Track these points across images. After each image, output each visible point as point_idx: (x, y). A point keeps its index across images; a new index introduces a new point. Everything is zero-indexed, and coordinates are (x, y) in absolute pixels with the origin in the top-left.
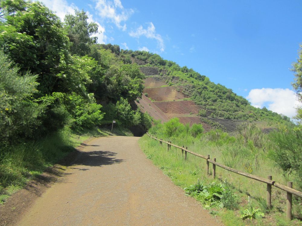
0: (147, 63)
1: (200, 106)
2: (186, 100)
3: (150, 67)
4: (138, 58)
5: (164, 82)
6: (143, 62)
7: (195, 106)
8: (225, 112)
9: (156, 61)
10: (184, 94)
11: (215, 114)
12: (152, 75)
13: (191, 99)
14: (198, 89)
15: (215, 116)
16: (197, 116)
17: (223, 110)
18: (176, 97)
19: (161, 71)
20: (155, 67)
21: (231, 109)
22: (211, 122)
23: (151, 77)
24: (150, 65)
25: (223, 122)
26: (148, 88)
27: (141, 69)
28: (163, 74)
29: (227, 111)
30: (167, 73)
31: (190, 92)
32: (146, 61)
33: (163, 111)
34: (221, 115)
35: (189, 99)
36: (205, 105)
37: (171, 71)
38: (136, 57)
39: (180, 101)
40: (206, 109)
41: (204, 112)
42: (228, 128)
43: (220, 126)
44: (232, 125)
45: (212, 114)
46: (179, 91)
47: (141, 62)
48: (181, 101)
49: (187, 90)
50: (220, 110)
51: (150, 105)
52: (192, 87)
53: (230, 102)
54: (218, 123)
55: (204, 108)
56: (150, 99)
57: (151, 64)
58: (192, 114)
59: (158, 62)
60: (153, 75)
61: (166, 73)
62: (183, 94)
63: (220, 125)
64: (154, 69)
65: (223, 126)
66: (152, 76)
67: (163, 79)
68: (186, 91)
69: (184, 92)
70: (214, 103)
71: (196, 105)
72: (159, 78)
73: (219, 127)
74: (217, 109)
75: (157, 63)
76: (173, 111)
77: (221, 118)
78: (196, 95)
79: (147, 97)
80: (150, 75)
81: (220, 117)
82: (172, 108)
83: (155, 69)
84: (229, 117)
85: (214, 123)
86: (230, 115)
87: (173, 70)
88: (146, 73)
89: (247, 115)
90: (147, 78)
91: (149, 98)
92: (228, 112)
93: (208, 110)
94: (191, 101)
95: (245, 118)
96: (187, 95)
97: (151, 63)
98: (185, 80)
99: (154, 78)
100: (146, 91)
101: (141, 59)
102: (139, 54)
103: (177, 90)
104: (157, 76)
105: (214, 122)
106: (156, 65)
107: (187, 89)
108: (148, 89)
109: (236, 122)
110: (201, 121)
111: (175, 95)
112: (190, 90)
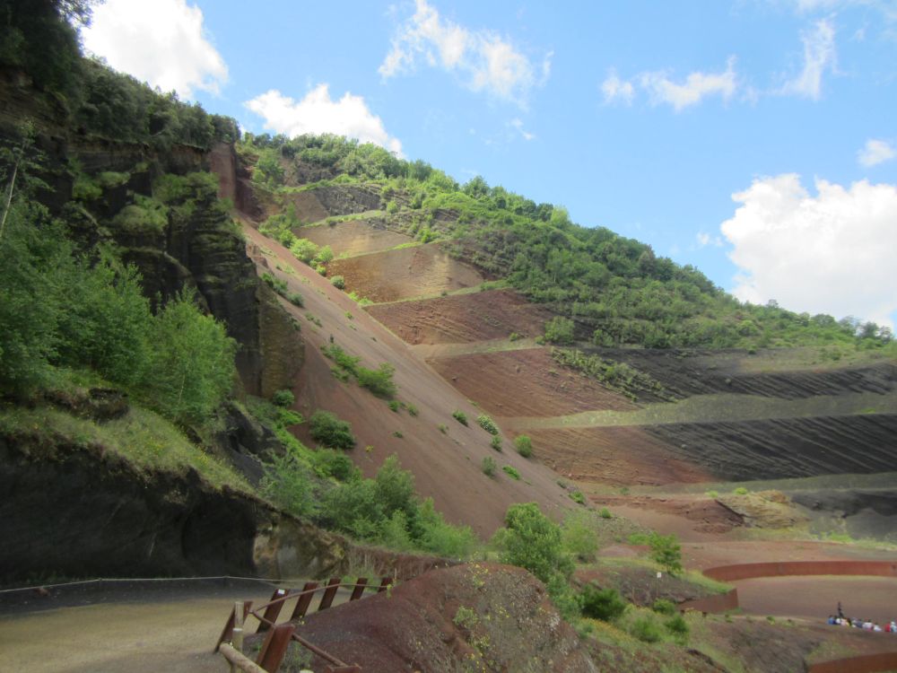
0: (341, 172)
1: (546, 305)
2: (490, 288)
3: (350, 184)
4: (306, 159)
5: (404, 231)
6: (324, 170)
7: (529, 306)
8: (646, 322)
9: (371, 163)
10: (481, 267)
11: (610, 334)
12: (359, 212)
13: (511, 282)
14: (531, 246)
15: (608, 341)
16: (539, 343)
17: (638, 316)
18: (450, 279)
19: (390, 194)
20: (369, 182)
21: (666, 309)
22: (598, 365)
23: (354, 219)
24: (350, 179)
25: (643, 362)
26: (344, 256)
27: (318, 195)
28: (399, 206)
29: (653, 320)
30: (413, 202)
31: (502, 256)
32: (335, 165)
33: (404, 338)
34: (635, 337)
35: (500, 285)
36: (566, 301)
37: (428, 194)
38: (299, 155)
39: (467, 295)
40: (574, 317)
41: (563, 326)
42: (667, 385)
43: (636, 377)
44: (682, 371)
45: (598, 332)
46: (461, 259)
47: (318, 171)
48: (472, 295)
49: (492, 253)
50: (623, 317)
51: (350, 317)
52: (508, 237)
53: (658, 283)
54: (627, 367)
55: (562, 314)
56: (352, 296)
57: (353, 174)
58: (518, 338)
59: (379, 168)
60: (363, 211)
61: (408, 202)
62: (477, 266)
63: (635, 372)
64: (365, 192)
65: (647, 375)
66: (359, 216)
67: (397, 220)
68: (489, 255)
69: (480, 259)
70: (599, 292)
71: (530, 301)
72: (383, 221)
73: (633, 381)
74: (615, 311)
75: (376, 170)
76: (442, 334)
77: (635, 347)
78: (528, 267)
79: (342, 292)
80: (352, 212)
81: (628, 342)
82: (438, 325)
83: (369, 191)
85: (609, 368)
86: (668, 332)
87: (435, 189)
88: (338, 208)
89: (730, 330)
90: (341, 222)
91: (349, 292)
92: (658, 322)
93: (582, 320)
94: (511, 291)
95: (727, 339)
96: (493, 271)
97: (352, 170)
98: (480, 218)
99: (366, 220)
100: (337, 267)
101: (318, 162)
102: (310, 146)
103: (454, 254)
104: (376, 213)
105: (609, 364)
106: (372, 177)
107: (491, 247)
108: (343, 261)
109: (695, 356)
110: (557, 362)
111: (447, 275)
112: (501, 252)
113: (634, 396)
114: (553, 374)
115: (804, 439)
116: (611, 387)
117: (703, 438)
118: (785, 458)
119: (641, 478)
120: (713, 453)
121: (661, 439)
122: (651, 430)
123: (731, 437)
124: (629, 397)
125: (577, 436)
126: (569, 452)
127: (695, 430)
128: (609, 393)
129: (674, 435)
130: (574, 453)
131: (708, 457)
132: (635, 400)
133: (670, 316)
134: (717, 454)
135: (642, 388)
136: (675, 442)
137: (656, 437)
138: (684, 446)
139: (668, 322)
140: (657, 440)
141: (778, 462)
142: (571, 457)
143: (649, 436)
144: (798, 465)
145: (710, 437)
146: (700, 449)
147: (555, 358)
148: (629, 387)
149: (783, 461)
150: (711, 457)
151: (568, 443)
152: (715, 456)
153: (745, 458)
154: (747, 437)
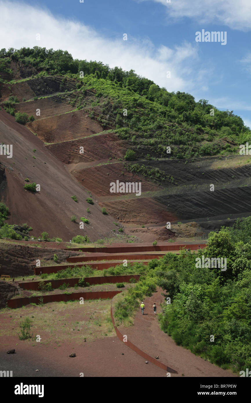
0: (42, 70)
5: (70, 103)
6: (33, 69)
7: (119, 141)
10: (101, 122)
18: (88, 129)
22: (144, 169)
32: (39, 66)
33: (64, 161)
42: (176, 177)
54: (158, 169)
57: (48, 70)
58: (112, 159)
60: (52, 92)
62: (99, 122)
64: (54, 81)
68: (105, 116)
69: (101, 118)
99: (53, 98)
102: (27, 55)
103: (90, 116)
104: (58, 94)
105: (150, 169)
108: (39, 121)
111: (86, 127)
113: (159, 183)
114: (123, 175)
115: (215, 199)
117: (176, 201)
118: (207, 208)
119: (151, 220)
120: (179, 208)
121: (160, 203)
122: (157, 199)
123: (188, 200)
125: (128, 203)
126: (124, 211)
127: (174, 198)
129: (165, 200)
130: (126, 211)
131: (177, 210)
132: (160, 185)
136: (165, 203)
137: (158, 202)
138: (168, 205)
140: (158, 203)
141: (204, 210)
142: (125, 213)
143: (156, 202)
144: (211, 211)
145: (179, 200)
146: (175, 206)
147: (125, 167)
149: (206, 210)
150: (179, 209)
151: (124, 207)
152: (180, 209)
153: (191, 209)
154: (193, 200)
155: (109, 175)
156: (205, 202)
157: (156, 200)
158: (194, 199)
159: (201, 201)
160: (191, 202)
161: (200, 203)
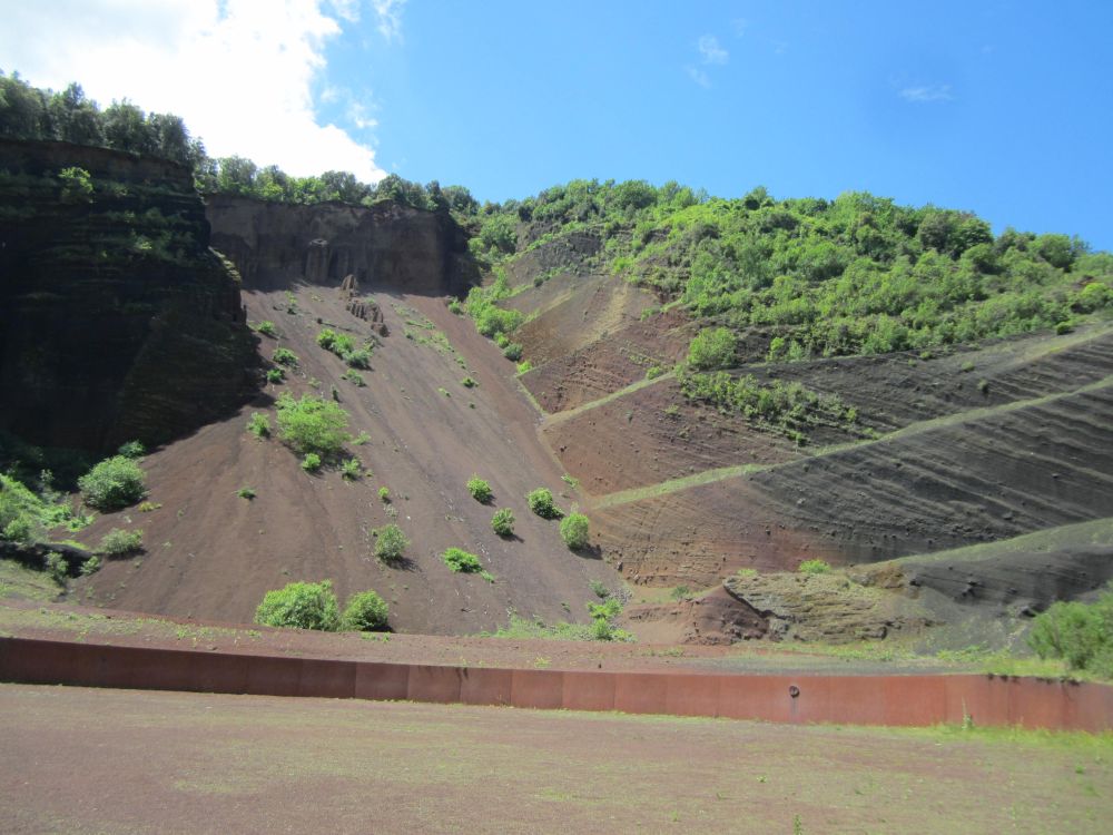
0: (569, 220)
1: (713, 319)
3: (575, 231)
4: (541, 218)
5: (607, 271)
6: (556, 224)
8: (883, 319)
9: (608, 201)
10: (660, 288)
11: (803, 344)
12: (576, 263)
15: (792, 354)
17: (870, 311)
18: (624, 315)
21: (926, 289)
23: (561, 272)
24: (576, 225)
26: (530, 318)
27: (537, 255)
29: (899, 311)
32: (567, 214)
33: (546, 407)
34: (854, 345)
36: (748, 306)
38: (534, 214)
39: (625, 330)
40: (749, 328)
42: (870, 410)
43: (816, 404)
44: (907, 384)
45: (777, 342)
46: (641, 284)
48: (630, 328)
49: (677, 264)
54: (803, 389)
56: (522, 367)
57: (582, 218)
58: (660, 374)
62: (655, 288)
63: (817, 396)
64: (587, 235)
65: (836, 399)
68: (672, 268)
69: (661, 277)
70: (816, 285)
72: (589, 264)
73: (808, 411)
74: (827, 310)
76: (584, 392)
78: (709, 269)
79: (514, 364)
81: (840, 352)
82: (585, 380)
83: (590, 233)
84: (902, 338)
86: (918, 328)
88: (554, 264)
90: (548, 279)
91: (523, 362)
92: (905, 313)
93: (762, 331)
94: (675, 308)
100: (521, 333)
101: (552, 216)
103: (634, 280)
108: (529, 324)
110: (686, 396)
111: (622, 311)
112: (685, 259)
113: (799, 435)
114: (674, 417)
115: (1018, 452)
116: (766, 425)
117: (835, 481)
118: (975, 499)
120: (845, 509)
121: (771, 494)
122: (758, 480)
123: (883, 472)
124: (791, 438)
125: (659, 508)
126: (642, 538)
127: (827, 468)
128: (758, 436)
129: (791, 483)
130: (649, 538)
131: (835, 518)
132: (803, 443)
133: (927, 300)
134: (853, 510)
135: (822, 421)
136: (787, 495)
137: (763, 491)
138: (800, 502)
139: (921, 310)
140: (764, 497)
141: (959, 509)
143: (756, 492)
144: (997, 511)
145: (848, 476)
146: (826, 503)
147: (683, 391)
148: (797, 422)
149: (969, 506)
150: (841, 516)
151: (645, 522)
152: (847, 513)
153: (899, 510)
154: (910, 466)
155: (631, 419)
156: (967, 473)
157: (754, 487)
158: (913, 462)
159: (944, 467)
160: (900, 476)
161: (941, 480)
